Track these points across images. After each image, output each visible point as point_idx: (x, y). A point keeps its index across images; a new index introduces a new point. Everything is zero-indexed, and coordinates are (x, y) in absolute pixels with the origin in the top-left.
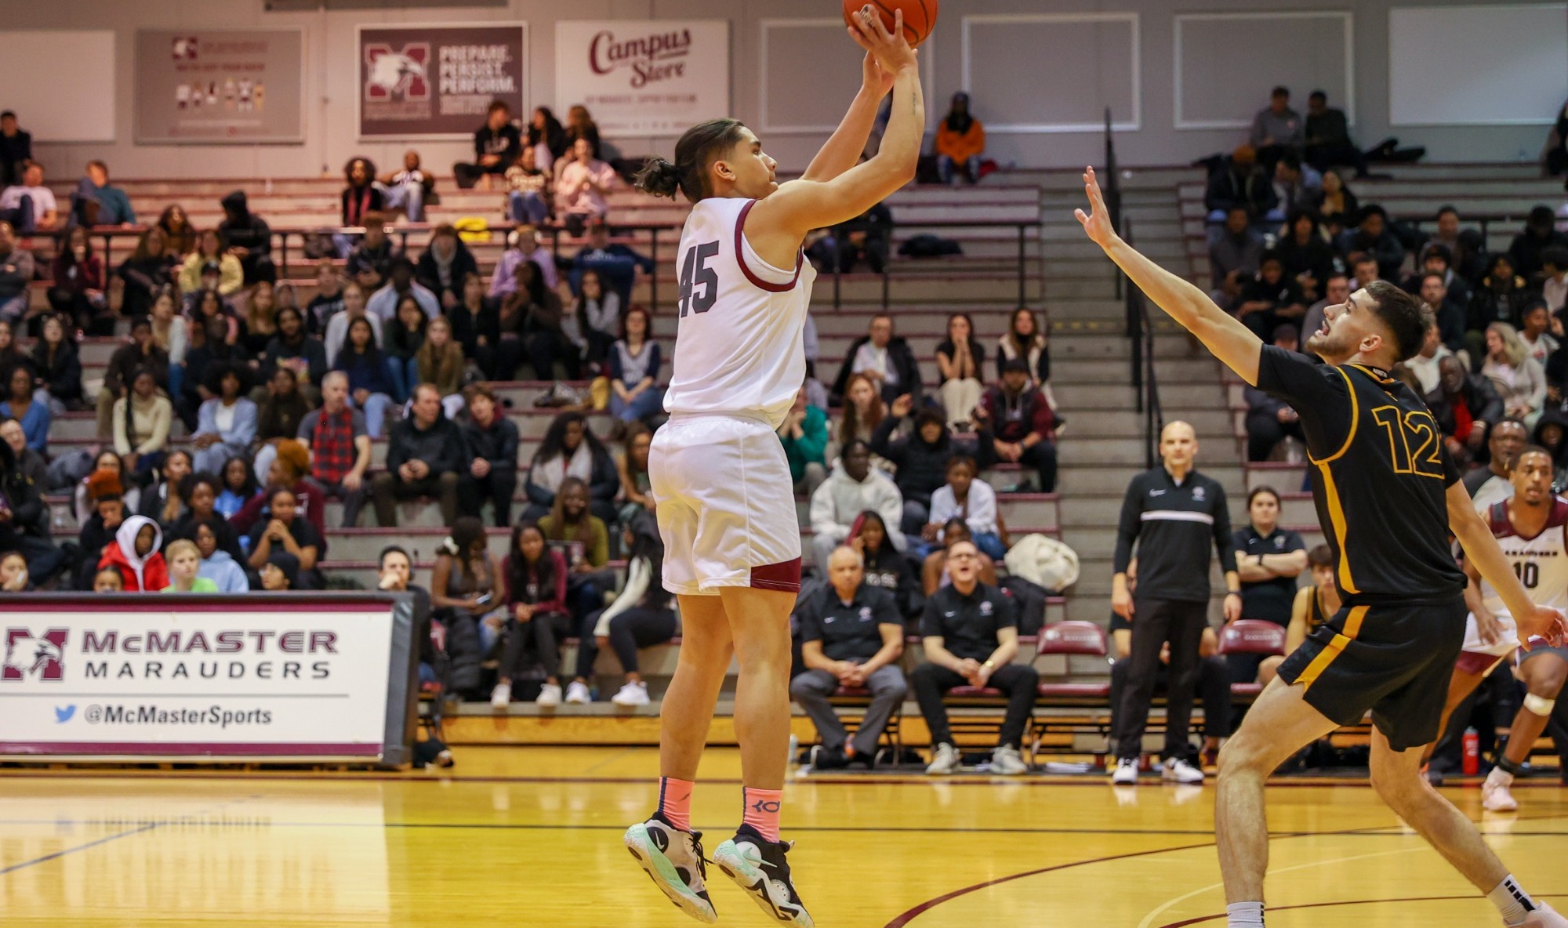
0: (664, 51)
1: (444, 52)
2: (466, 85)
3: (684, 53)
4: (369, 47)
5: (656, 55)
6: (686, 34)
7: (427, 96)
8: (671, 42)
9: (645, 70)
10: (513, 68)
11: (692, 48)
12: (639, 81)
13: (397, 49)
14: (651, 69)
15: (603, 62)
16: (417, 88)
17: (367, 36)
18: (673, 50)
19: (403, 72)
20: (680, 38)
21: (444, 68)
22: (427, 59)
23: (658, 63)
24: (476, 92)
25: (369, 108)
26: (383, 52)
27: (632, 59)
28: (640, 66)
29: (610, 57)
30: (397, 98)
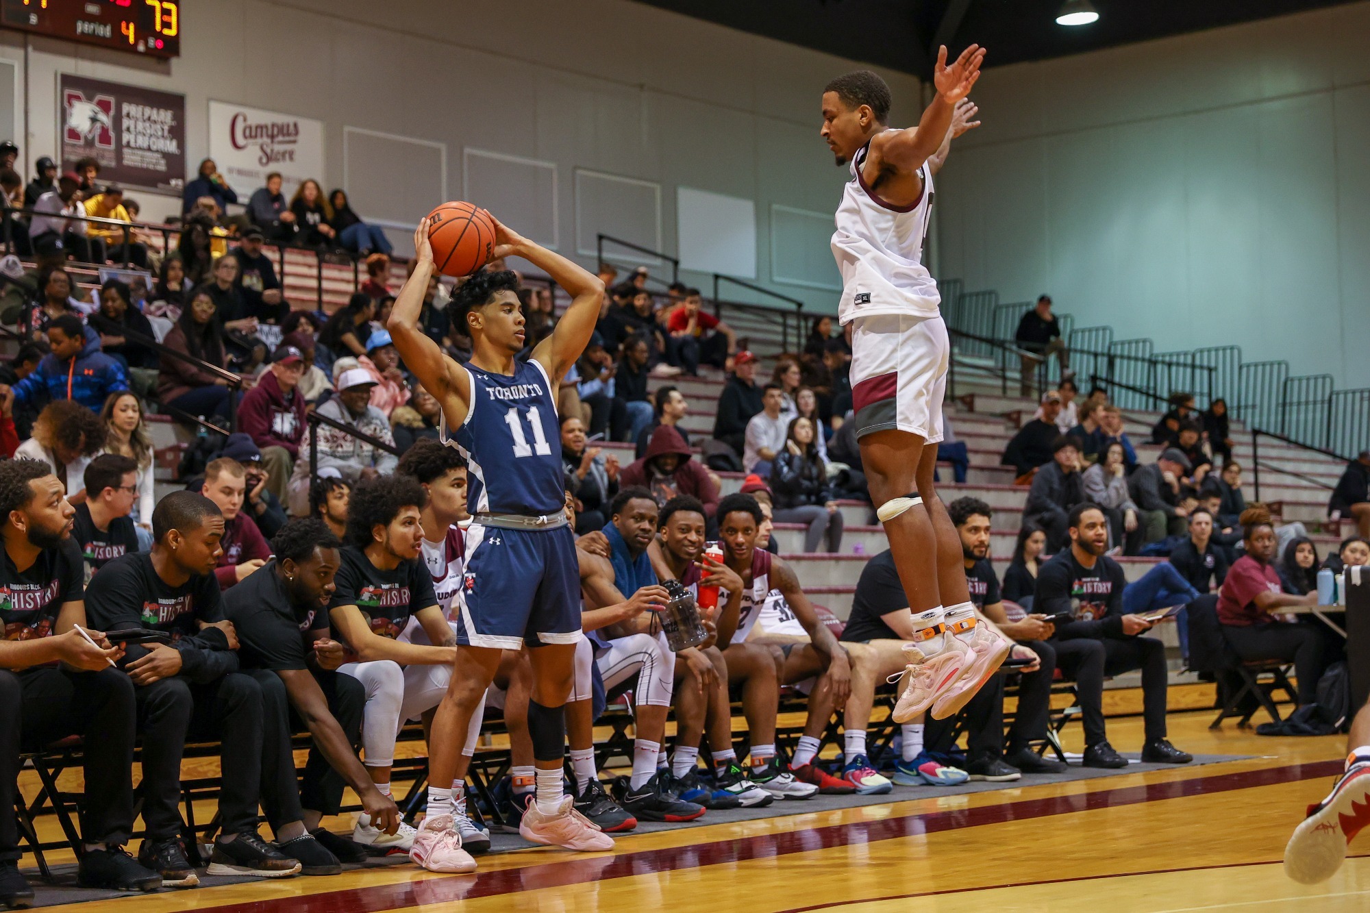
0: (280, 138)
1: (126, 108)
2: (142, 142)
3: (294, 142)
4: (67, 92)
5: (277, 139)
6: (295, 125)
7: (113, 146)
8: (285, 131)
9: (269, 151)
10: (178, 132)
11: (300, 138)
12: (264, 160)
13: (90, 99)
14: (272, 151)
15: (240, 140)
16: (105, 138)
17: (68, 81)
18: (287, 138)
19: (94, 120)
20: (292, 128)
21: (126, 123)
22: (112, 112)
23: (279, 148)
24: (149, 149)
25: (67, 149)
26: (78, 98)
27: (259, 140)
28: (265, 147)
29: (245, 137)
30: (89, 144)
